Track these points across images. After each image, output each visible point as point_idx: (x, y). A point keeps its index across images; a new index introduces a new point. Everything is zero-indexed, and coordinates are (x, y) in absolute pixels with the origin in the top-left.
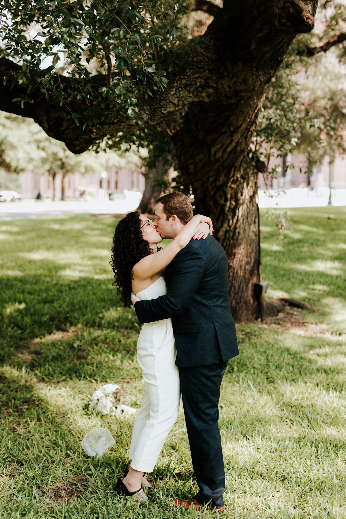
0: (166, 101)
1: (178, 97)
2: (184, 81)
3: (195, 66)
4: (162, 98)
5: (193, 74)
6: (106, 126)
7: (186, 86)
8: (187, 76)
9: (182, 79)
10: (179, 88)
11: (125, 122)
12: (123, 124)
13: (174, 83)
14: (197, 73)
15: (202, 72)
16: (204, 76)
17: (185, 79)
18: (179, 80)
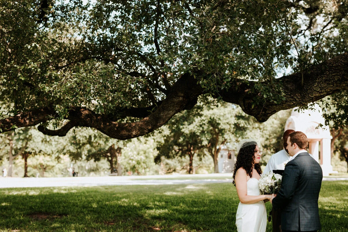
0: (311, 90)
1: (320, 87)
2: (324, 78)
3: (333, 69)
4: (308, 89)
5: (332, 73)
6: (274, 106)
7: (326, 80)
8: (326, 75)
9: (323, 77)
10: (320, 82)
11: (285, 104)
12: (284, 105)
13: (317, 79)
14: (334, 73)
15: (339, 72)
16: (340, 74)
17: (325, 77)
18: (320, 78)
